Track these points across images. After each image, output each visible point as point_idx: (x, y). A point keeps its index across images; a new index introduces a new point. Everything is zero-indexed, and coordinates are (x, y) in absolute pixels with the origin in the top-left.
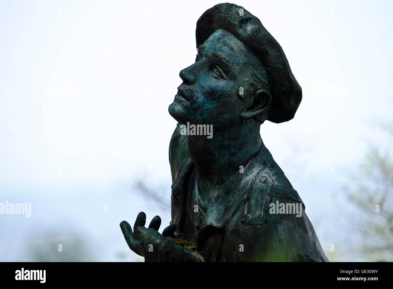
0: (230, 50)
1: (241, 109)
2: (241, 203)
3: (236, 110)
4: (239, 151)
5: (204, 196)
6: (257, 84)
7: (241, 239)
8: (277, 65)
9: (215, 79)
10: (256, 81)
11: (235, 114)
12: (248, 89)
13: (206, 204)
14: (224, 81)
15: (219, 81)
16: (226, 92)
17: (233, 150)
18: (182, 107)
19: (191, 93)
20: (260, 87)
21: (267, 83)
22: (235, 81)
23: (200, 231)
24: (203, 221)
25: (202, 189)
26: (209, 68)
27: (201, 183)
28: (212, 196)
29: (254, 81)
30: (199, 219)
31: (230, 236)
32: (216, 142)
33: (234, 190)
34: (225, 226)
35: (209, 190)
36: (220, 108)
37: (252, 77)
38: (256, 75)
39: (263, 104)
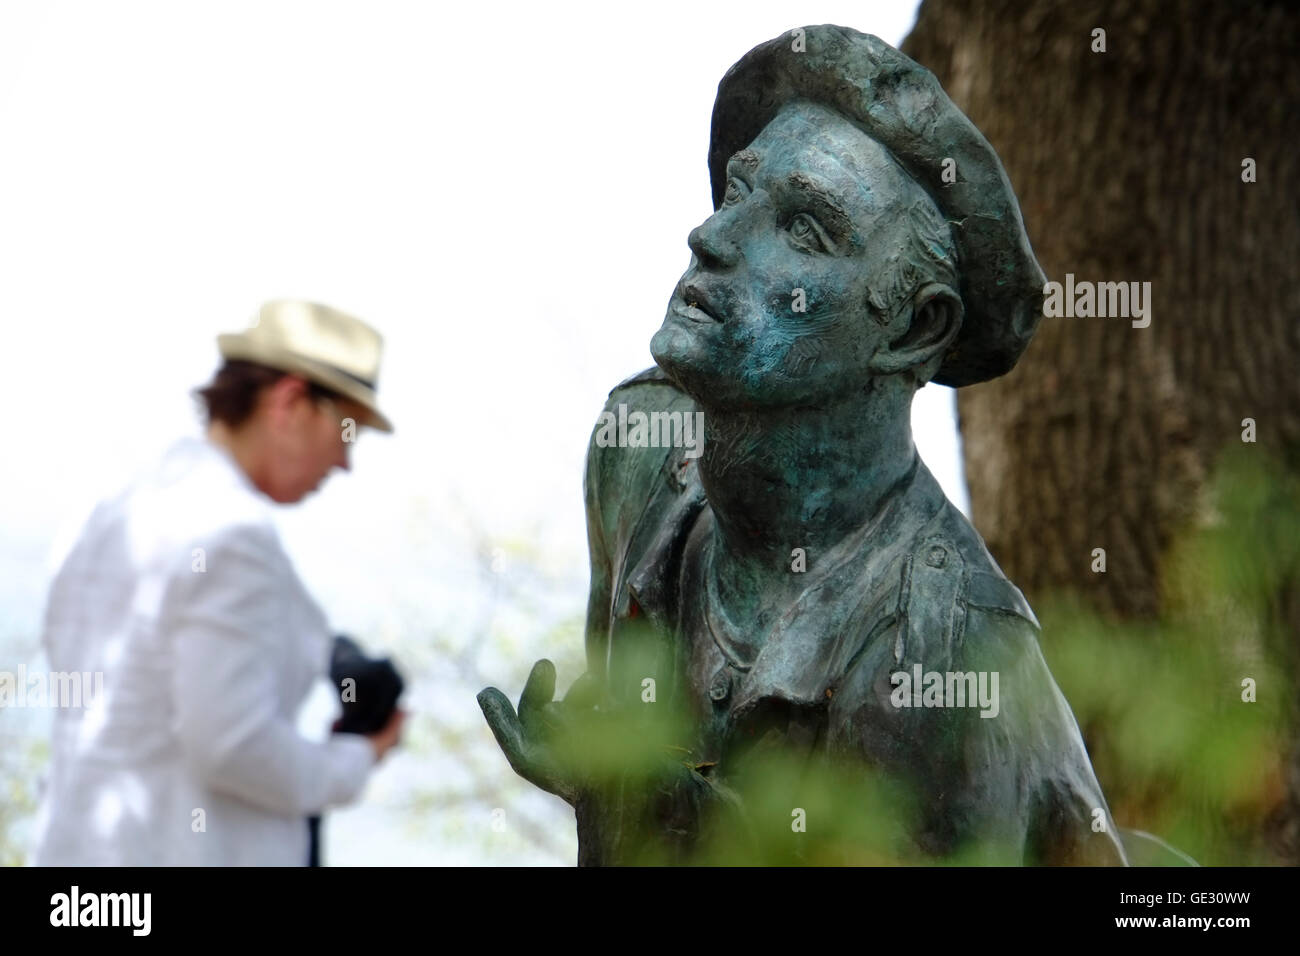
0: (847, 166)
1: (874, 343)
2: (877, 629)
3: (859, 347)
4: (859, 471)
5: (739, 609)
6: (923, 270)
7: (890, 736)
8: (987, 211)
9: (799, 254)
10: (922, 260)
11: (856, 359)
12: (898, 284)
13: (748, 633)
14: (828, 260)
15: (814, 259)
16: (836, 295)
17: (842, 468)
18: (697, 339)
19: (728, 297)
20: (930, 279)
21: (953, 267)
22: (861, 261)
23: (735, 716)
24: (747, 684)
25: (733, 589)
26: (777, 222)
27: (730, 568)
28: (770, 609)
29: (916, 261)
30: (724, 679)
31: (854, 727)
32: (792, 446)
33: (846, 588)
34: (827, 698)
35: (758, 589)
36: (815, 342)
37: (909, 249)
38: (921, 244)
39: (940, 329)
